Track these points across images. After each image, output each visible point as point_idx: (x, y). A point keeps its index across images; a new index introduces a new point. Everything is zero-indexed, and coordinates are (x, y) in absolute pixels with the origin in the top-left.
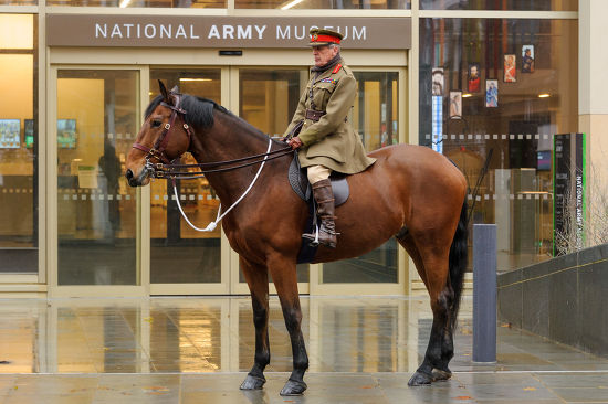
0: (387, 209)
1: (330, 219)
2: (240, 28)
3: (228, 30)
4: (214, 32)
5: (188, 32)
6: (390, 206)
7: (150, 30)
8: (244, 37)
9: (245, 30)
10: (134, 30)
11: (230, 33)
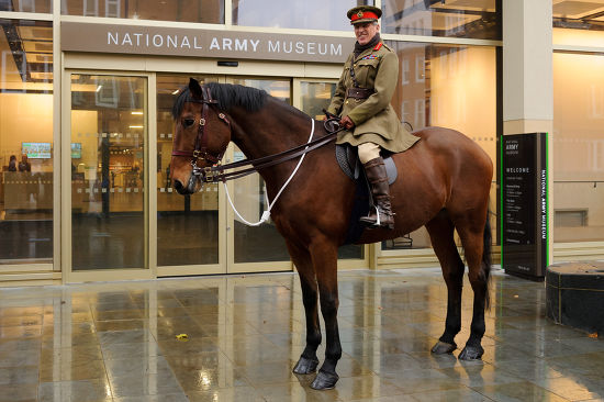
0: (433, 190)
1: (387, 200)
2: (237, 41)
3: (228, 42)
4: (214, 44)
5: (192, 43)
6: (434, 186)
7: (158, 41)
8: (241, 48)
9: (241, 42)
10: (143, 39)
11: (229, 45)
